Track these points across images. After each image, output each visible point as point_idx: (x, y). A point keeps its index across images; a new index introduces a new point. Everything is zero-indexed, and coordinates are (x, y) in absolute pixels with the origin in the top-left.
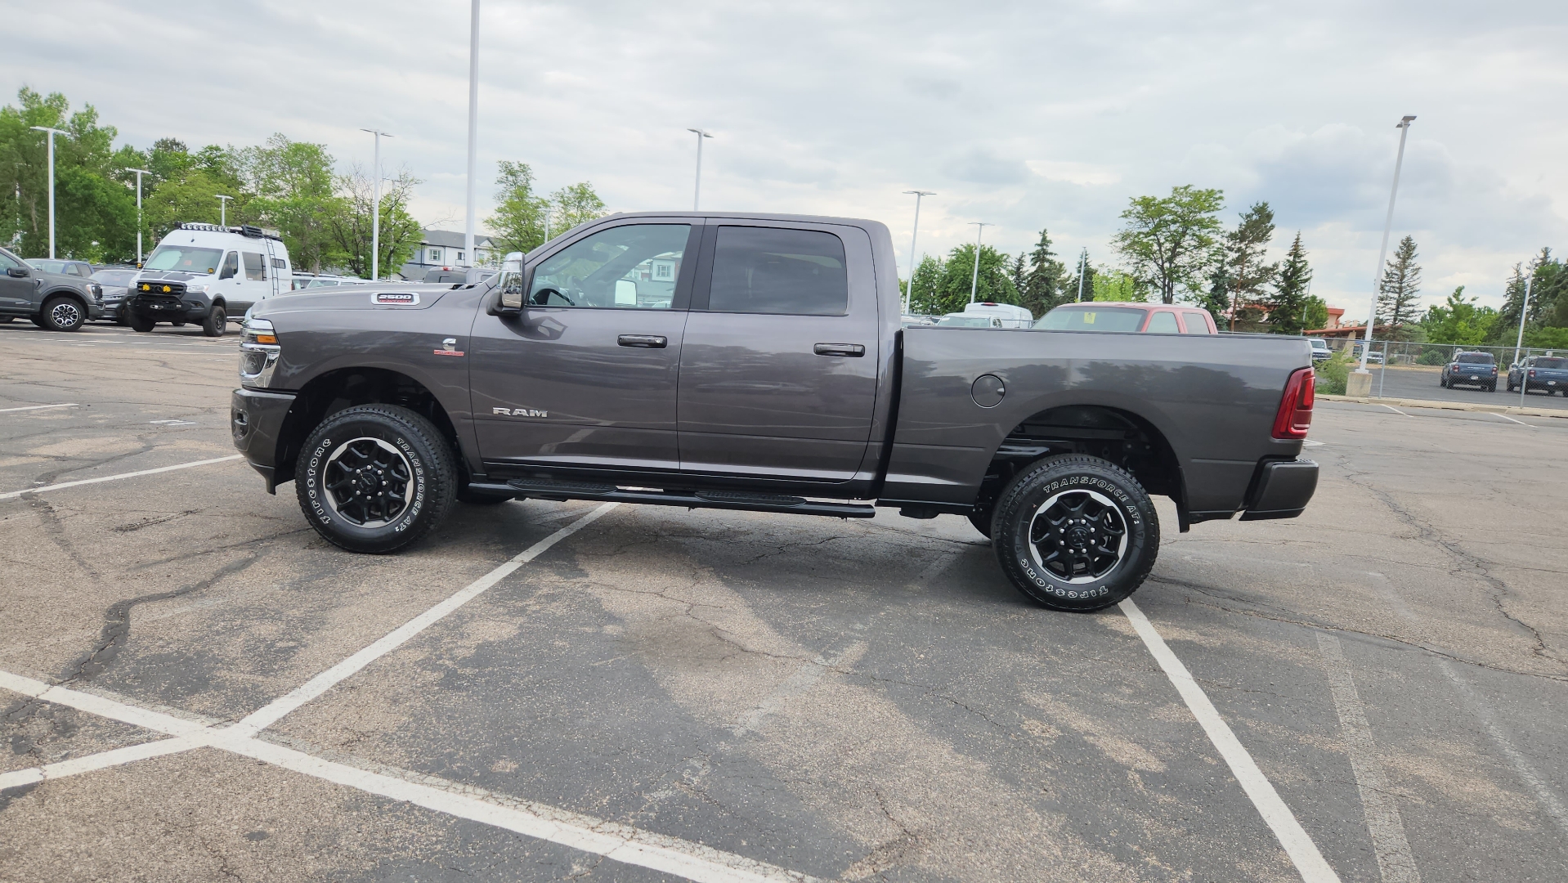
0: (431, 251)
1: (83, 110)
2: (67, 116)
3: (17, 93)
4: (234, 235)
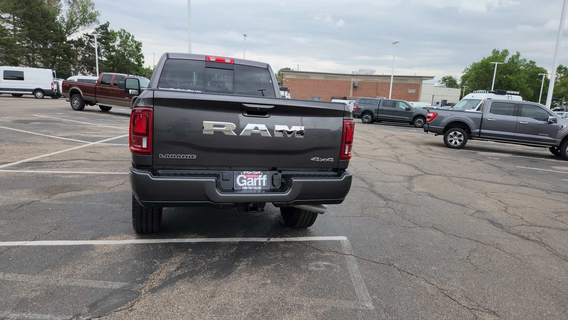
1: (515, 54)
2: (509, 57)
3: (492, 51)
4: (490, 94)
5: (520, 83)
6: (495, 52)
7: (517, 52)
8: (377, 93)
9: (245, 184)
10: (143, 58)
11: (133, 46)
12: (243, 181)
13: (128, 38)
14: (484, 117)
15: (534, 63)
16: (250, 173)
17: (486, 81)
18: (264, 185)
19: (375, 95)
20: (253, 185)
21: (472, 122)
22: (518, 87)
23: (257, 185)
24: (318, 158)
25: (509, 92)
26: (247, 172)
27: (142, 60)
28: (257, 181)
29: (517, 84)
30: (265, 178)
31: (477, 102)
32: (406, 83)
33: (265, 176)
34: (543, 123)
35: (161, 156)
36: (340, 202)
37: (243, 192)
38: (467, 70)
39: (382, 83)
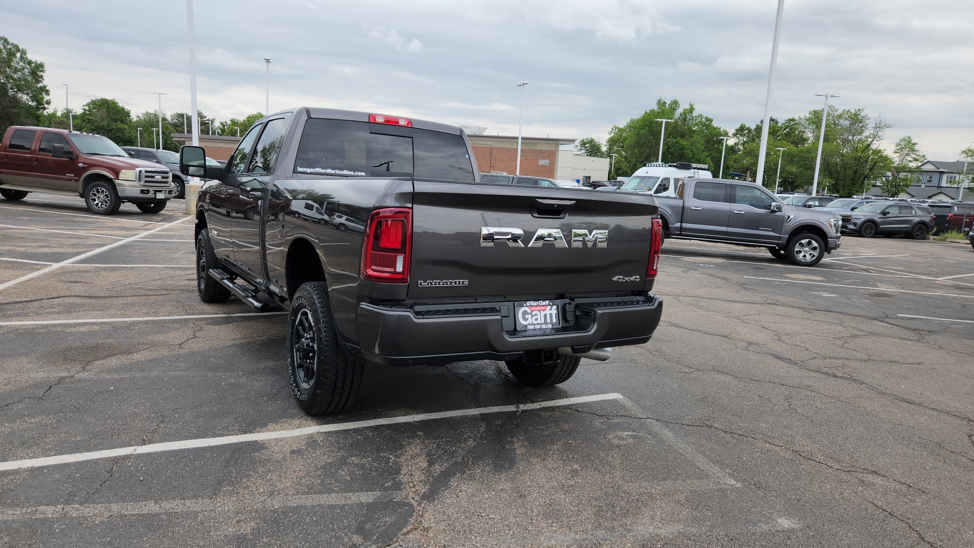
0: (948, 177)
1: (688, 107)
2: (680, 111)
3: (657, 102)
4: (670, 168)
5: (695, 151)
6: (661, 104)
7: (690, 104)
8: (491, 165)
9: (530, 321)
10: (48, 94)
11: (26, 70)
12: (527, 316)
13: (14, 55)
14: (686, 205)
15: (711, 121)
16: (535, 303)
17: (650, 148)
18: (554, 321)
19: (489, 169)
20: (540, 322)
21: (670, 212)
22: (693, 157)
23: (546, 323)
24: (621, 277)
25: (694, 165)
26: (532, 302)
27: (46, 98)
28: (545, 316)
29: (692, 152)
30: (554, 311)
31: (651, 180)
32: (535, 149)
33: (555, 307)
34: (763, 212)
35: (421, 284)
36: (645, 341)
37: (528, 333)
38: (616, 129)
39: (498, 148)
